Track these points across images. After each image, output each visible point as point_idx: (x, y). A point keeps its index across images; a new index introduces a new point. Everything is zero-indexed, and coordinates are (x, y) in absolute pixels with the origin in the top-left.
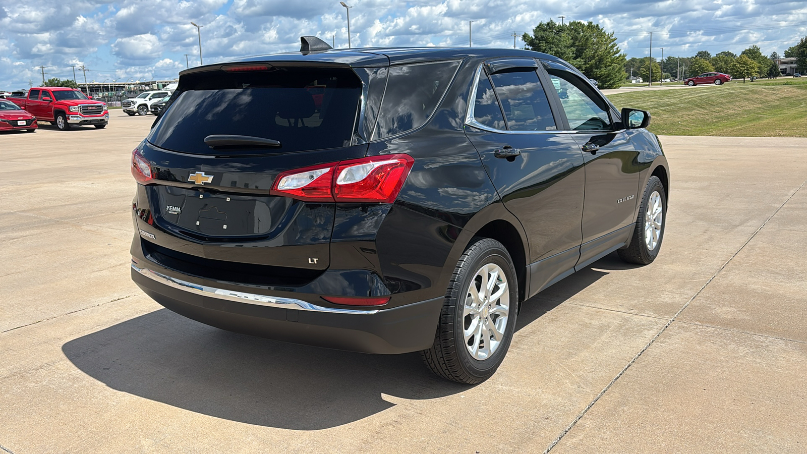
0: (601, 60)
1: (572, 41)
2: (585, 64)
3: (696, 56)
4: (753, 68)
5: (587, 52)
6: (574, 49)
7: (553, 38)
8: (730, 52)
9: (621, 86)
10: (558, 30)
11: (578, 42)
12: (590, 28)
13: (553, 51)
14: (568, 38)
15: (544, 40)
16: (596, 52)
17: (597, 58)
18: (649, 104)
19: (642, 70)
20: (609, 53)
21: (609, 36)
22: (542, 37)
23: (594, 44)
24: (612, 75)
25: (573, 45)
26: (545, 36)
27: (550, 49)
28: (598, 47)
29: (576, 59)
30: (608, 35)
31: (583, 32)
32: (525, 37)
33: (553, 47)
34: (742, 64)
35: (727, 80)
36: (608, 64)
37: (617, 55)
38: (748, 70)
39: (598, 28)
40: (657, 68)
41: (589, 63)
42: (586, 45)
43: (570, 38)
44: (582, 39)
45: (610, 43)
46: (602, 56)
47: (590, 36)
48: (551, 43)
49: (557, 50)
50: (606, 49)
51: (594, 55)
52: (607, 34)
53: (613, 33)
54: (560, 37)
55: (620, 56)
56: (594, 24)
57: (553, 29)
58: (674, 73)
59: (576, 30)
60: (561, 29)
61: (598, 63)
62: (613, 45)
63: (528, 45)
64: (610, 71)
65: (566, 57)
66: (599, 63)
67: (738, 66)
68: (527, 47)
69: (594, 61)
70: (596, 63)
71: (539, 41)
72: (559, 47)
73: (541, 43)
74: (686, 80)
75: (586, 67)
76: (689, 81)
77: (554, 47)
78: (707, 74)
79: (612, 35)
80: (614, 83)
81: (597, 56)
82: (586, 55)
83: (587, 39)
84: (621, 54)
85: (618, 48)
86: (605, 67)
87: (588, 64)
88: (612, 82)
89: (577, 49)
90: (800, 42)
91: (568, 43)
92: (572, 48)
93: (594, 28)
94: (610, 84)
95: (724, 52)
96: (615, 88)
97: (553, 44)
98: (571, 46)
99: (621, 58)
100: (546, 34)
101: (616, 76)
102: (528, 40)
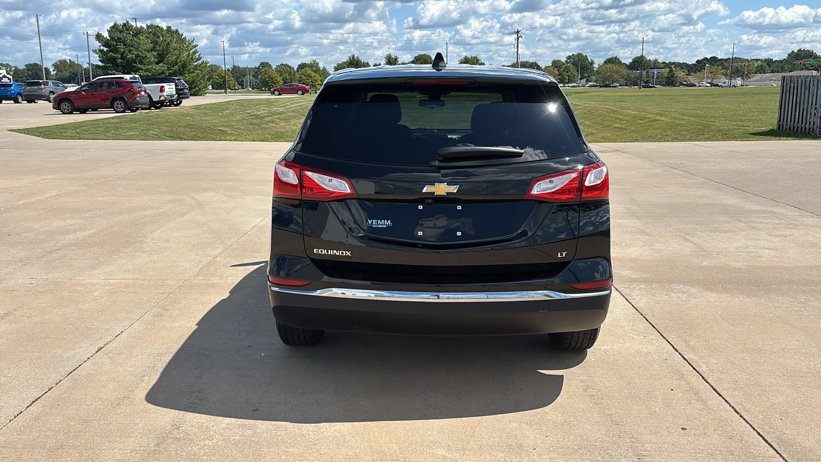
0: (184, 66)
1: (152, 45)
2: (168, 70)
3: (259, 66)
4: (316, 80)
5: (169, 57)
6: (155, 53)
7: (132, 40)
8: (288, 64)
9: (206, 93)
10: (135, 32)
11: (158, 46)
12: (169, 32)
13: (133, 54)
14: (148, 41)
15: (122, 42)
16: (178, 58)
17: (180, 64)
18: (262, 112)
19: (215, 78)
20: (192, 59)
21: (190, 42)
22: (119, 39)
23: (175, 49)
24: (196, 81)
25: (153, 49)
26: (122, 37)
27: (130, 52)
28: (180, 53)
29: (158, 64)
30: (189, 40)
31: (163, 37)
32: (99, 37)
33: (132, 50)
34: (307, 76)
35: (307, 91)
36: (192, 70)
37: (200, 62)
38: (313, 82)
39: (178, 34)
40: (230, 76)
41: (172, 68)
42: (167, 50)
43: (150, 41)
44: (163, 44)
45: (191, 49)
46: (185, 62)
47: (171, 41)
48: (129, 46)
49: (138, 54)
50: (189, 55)
51: (177, 61)
52: (187, 40)
53: (194, 39)
54: (139, 39)
55: (203, 62)
56: (173, 28)
57: (131, 30)
58: (240, 82)
59: (154, 34)
60: (138, 32)
61: (181, 69)
62: (194, 51)
63: (102, 46)
64: (195, 78)
65: (148, 62)
66: (183, 69)
67: (304, 78)
68: (102, 48)
69: (177, 66)
70: (180, 69)
71: (116, 42)
72: (139, 51)
73: (118, 45)
74: (272, 90)
75: (170, 73)
76: (275, 90)
77: (134, 50)
78: (290, 85)
79: (192, 42)
80: (199, 90)
81: (180, 62)
82: (168, 61)
83: (168, 44)
84: (204, 61)
85: (200, 55)
86: (189, 74)
87: (172, 70)
88: (197, 89)
89: (158, 54)
90: (348, 59)
91: (148, 46)
92: (153, 52)
93: (173, 32)
94: (196, 91)
95: (283, 64)
96: (201, 95)
97: (132, 47)
98: (152, 50)
99: (204, 65)
100: (123, 36)
101: (201, 83)
102: (102, 40)
